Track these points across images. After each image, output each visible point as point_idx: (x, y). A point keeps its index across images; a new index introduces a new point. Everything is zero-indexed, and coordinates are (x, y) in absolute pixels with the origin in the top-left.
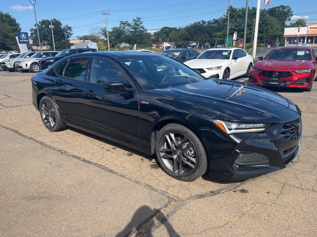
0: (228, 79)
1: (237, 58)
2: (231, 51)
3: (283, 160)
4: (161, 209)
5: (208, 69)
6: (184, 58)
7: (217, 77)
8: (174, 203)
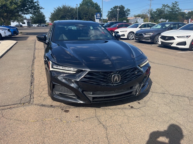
3: (88, 97)
4: (17, 104)
5: (178, 37)
6: (170, 28)
7: (184, 43)
8: (27, 104)
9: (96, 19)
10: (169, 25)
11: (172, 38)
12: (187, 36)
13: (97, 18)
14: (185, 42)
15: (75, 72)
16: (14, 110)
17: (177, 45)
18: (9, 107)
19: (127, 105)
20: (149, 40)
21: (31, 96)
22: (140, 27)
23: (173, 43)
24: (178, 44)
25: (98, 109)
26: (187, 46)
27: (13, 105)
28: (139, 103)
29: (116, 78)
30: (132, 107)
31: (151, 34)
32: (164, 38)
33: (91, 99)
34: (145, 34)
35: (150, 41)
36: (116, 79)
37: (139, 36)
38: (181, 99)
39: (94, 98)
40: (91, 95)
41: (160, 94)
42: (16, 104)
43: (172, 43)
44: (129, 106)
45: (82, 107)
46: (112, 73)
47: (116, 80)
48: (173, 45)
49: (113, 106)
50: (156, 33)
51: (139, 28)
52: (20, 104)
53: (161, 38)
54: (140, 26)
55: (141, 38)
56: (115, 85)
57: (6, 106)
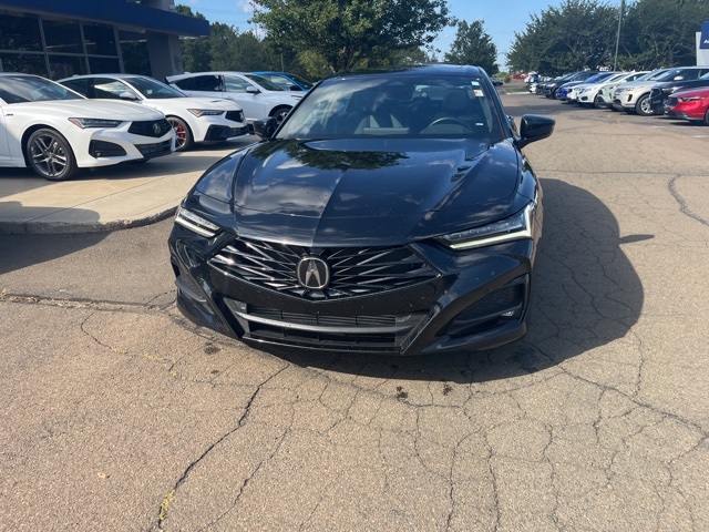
3: (239, 319)
4: (140, 304)
8: (159, 308)
15: (212, 235)
18: (119, 306)
19: (391, 385)
27: (131, 304)
28: (447, 390)
29: (313, 271)
30: (404, 395)
33: (246, 328)
36: (313, 276)
40: (242, 311)
42: (136, 304)
52: (145, 305)
57: (116, 303)
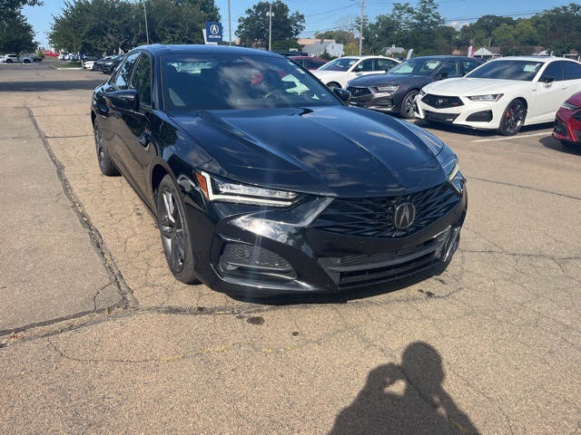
0: (519, 123)
1: (551, 80)
2: (542, 64)
3: (329, 274)
4: (88, 313)
5: (469, 98)
6: (443, 74)
7: (487, 116)
8: (121, 309)
9: (207, 43)
10: (438, 63)
11: (455, 101)
12: (495, 96)
13: (209, 40)
14: (490, 112)
15: (289, 203)
16: (91, 333)
17: (468, 119)
18: (64, 324)
19: (413, 289)
20: (386, 106)
21: (119, 287)
22: (356, 70)
23: (457, 115)
24: (472, 118)
25: (341, 308)
26: (494, 124)
27: (75, 316)
28: (442, 281)
29: (406, 213)
30: (430, 294)
31: (394, 89)
32: (430, 99)
33: (336, 280)
34: (376, 88)
35: (389, 109)
36: (405, 217)
37: (358, 94)
38: (539, 264)
39: (343, 275)
40: (337, 265)
41: (483, 254)
42: (84, 314)
43: (455, 116)
44: (421, 291)
45: (294, 306)
46: (394, 202)
47: (405, 221)
48: (460, 121)
49: (379, 296)
50: (406, 88)
51: (353, 71)
52: (96, 311)
53: (423, 100)
54: (354, 65)
55: (365, 102)
56: (398, 234)
57: (52, 322)
